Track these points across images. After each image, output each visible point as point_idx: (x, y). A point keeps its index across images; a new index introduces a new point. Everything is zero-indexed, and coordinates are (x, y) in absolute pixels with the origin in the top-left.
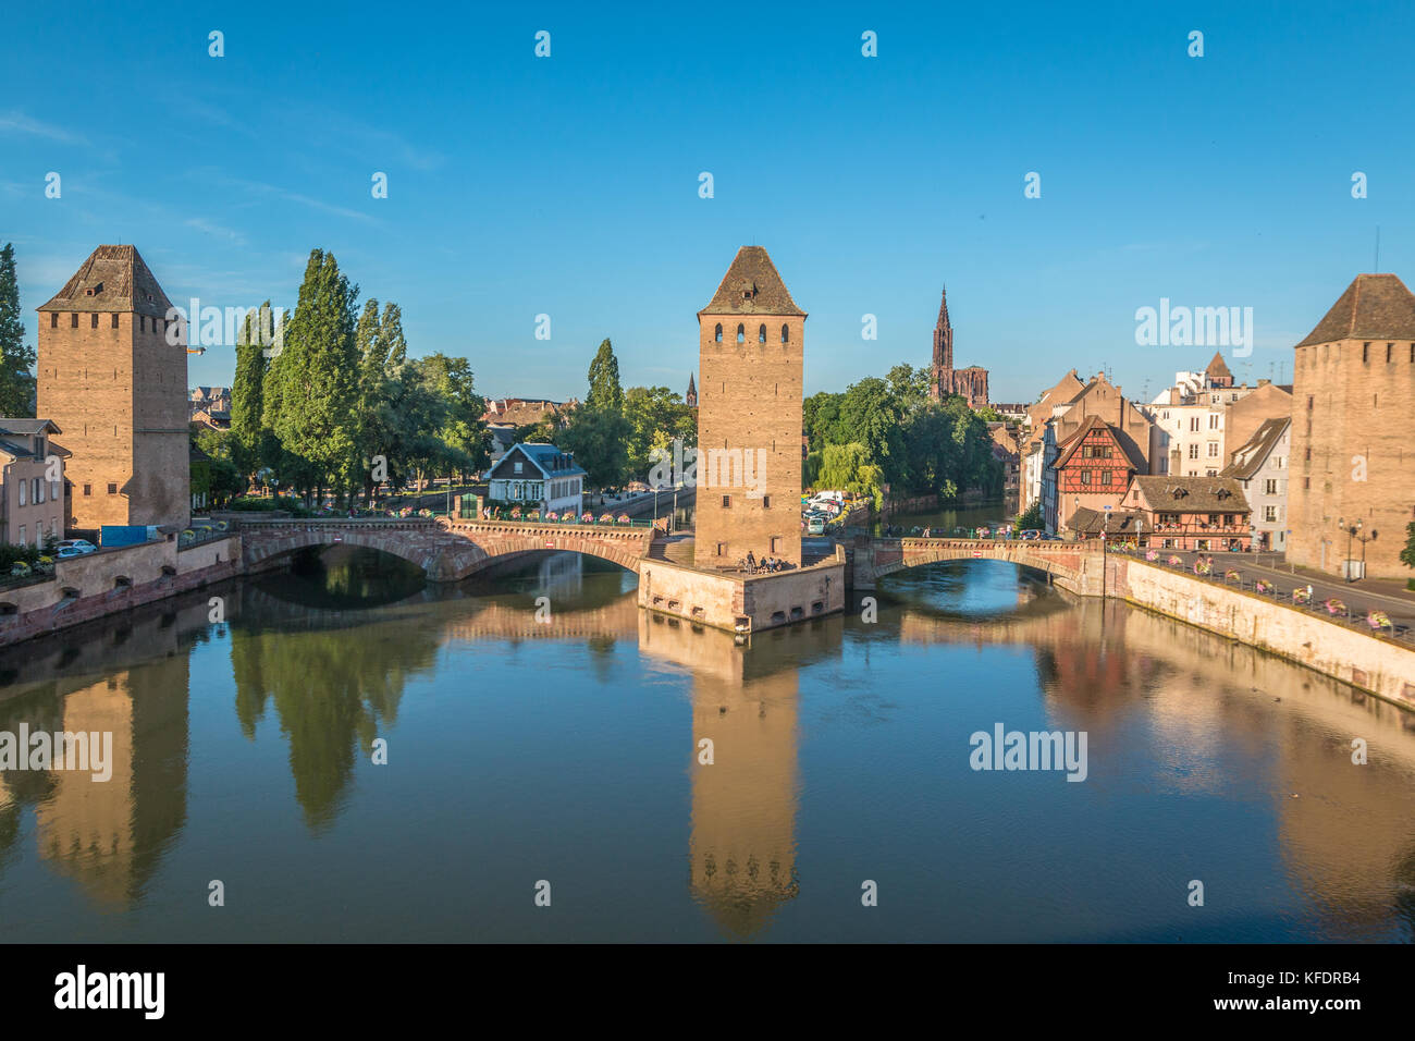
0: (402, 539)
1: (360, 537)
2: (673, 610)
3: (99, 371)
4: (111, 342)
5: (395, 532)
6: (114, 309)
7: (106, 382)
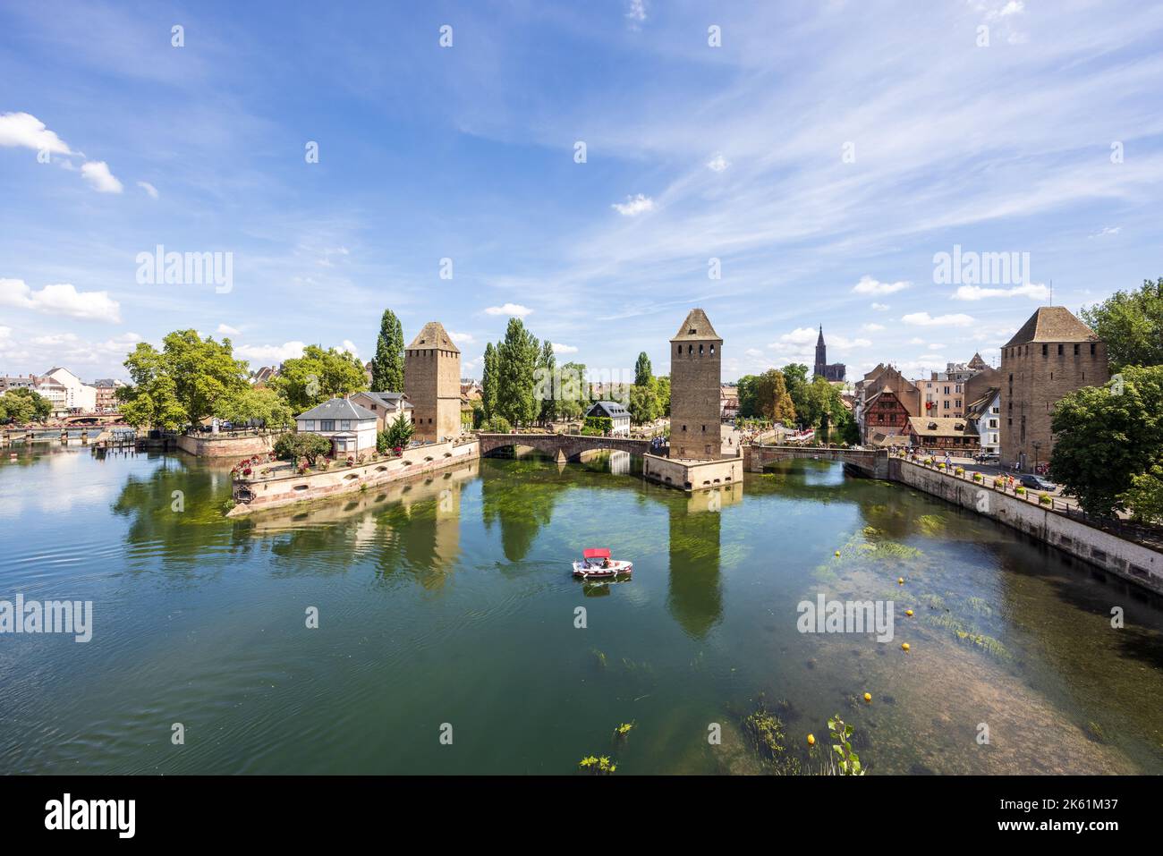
2: (658, 478)
3: (425, 374)
4: (430, 362)
6: (431, 348)
7: (428, 377)
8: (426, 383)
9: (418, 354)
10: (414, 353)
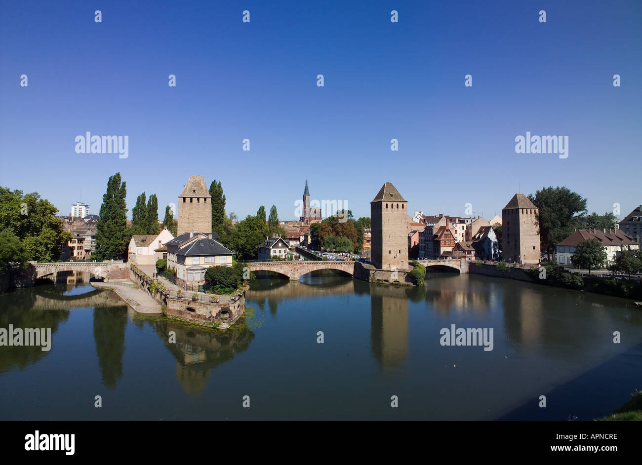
0: (282, 268)
3: (199, 217)
4: (204, 207)
6: (205, 197)
8: (200, 224)
9: (191, 201)
10: (188, 200)
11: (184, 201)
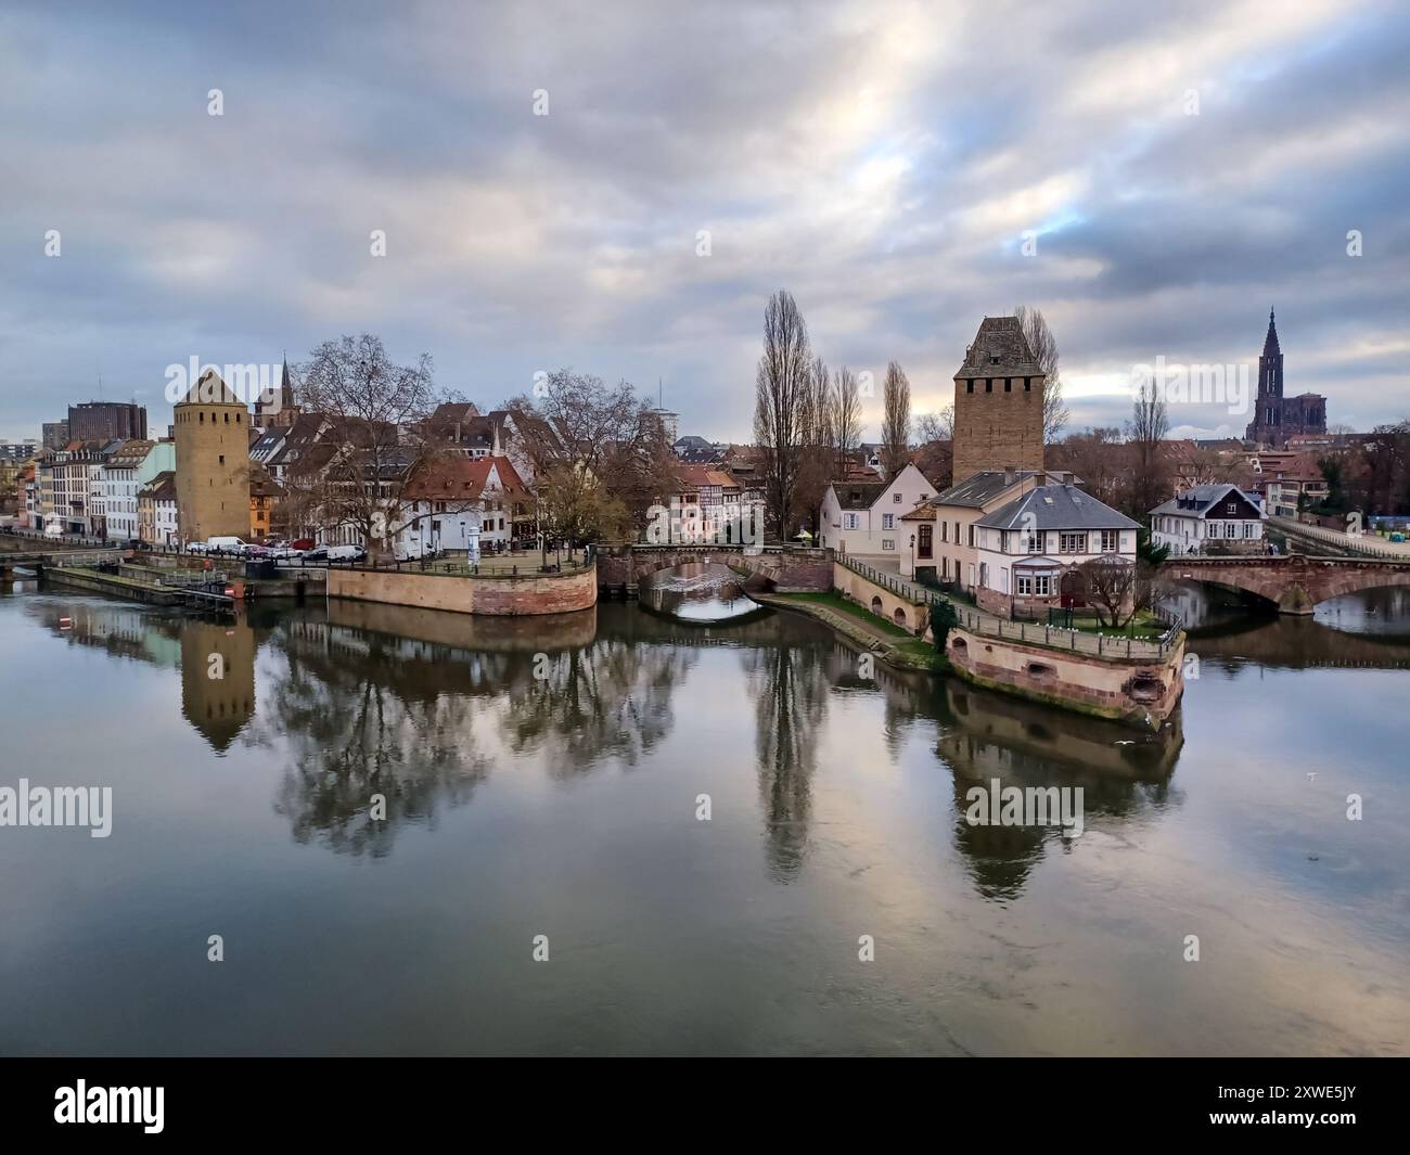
0: (1253, 576)
1: (1209, 573)
3: (1011, 429)
4: (1023, 403)
5: (1246, 569)
6: (1026, 374)
7: (1016, 438)
8: (1012, 450)
9: (989, 388)
10: (979, 386)
11: (970, 389)
